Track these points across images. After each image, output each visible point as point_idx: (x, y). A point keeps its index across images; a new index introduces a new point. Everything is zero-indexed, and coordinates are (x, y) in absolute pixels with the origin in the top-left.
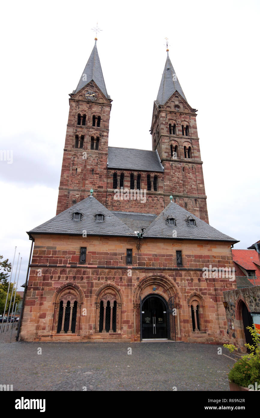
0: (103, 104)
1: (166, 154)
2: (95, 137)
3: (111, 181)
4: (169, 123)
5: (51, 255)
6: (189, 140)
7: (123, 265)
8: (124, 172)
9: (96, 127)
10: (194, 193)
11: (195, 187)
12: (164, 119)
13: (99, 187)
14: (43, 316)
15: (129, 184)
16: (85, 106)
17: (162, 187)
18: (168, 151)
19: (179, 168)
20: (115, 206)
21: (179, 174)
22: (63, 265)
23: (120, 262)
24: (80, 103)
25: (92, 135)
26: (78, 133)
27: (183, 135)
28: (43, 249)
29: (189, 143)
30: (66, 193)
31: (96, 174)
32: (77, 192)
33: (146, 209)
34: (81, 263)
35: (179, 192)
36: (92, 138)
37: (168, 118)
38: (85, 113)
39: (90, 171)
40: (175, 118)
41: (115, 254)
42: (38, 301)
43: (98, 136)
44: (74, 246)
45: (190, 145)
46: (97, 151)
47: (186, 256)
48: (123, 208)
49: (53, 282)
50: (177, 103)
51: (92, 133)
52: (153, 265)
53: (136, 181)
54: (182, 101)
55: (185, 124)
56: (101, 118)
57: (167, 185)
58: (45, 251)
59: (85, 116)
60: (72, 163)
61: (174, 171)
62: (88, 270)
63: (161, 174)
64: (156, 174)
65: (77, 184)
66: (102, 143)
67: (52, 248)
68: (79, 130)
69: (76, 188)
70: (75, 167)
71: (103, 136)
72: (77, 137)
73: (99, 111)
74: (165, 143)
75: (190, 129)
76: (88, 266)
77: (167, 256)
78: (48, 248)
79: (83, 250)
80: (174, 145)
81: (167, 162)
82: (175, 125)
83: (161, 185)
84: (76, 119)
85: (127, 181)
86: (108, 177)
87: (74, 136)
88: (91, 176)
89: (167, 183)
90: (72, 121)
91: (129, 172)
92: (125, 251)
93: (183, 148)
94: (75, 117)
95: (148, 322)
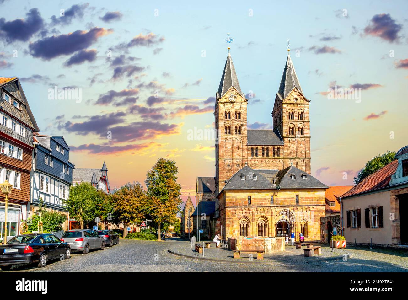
0: (241, 103)
1: (286, 133)
2: (238, 126)
3: (250, 152)
4: (289, 112)
5: (234, 201)
6: (303, 123)
7: (269, 205)
8: (258, 147)
9: (237, 120)
10: (303, 156)
11: (304, 152)
12: (285, 109)
13: (243, 156)
14: (234, 231)
15: (261, 154)
16: (229, 106)
17: (282, 154)
18: (287, 131)
19: (294, 142)
20: (253, 166)
21: (294, 145)
22: (240, 206)
23: (268, 203)
24: (225, 104)
25: (236, 125)
26: (226, 125)
27: (298, 119)
28: (231, 198)
29: (302, 124)
30: (223, 161)
31: (241, 149)
32: (229, 160)
33: (272, 167)
34: (249, 205)
35: (293, 156)
36: (236, 127)
37: (288, 108)
38: (229, 110)
39: (237, 147)
40: (293, 108)
41: (265, 199)
42: (231, 225)
43: (240, 125)
44: (245, 196)
45: (303, 126)
46: (240, 135)
47: (301, 198)
48: (258, 167)
49: (237, 215)
50: (295, 96)
51: (235, 124)
52: (284, 204)
53: (265, 152)
54: (300, 95)
55: (300, 111)
56: (241, 113)
57: (285, 152)
58: (231, 199)
59: (229, 113)
60: (225, 143)
61: (290, 144)
62: (253, 208)
63: (282, 146)
64: (279, 146)
65: (229, 155)
66: (243, 130)
67: (235, 197)
68: (227, 122)
69: (229, 158)
70: (227, 146)
71: (243, 125)
72: (226, 127)
73: (239, 109)
74: (285, 126)
75: (304, 115)
76: (253, 206)
77: (291, 198)
78: (233, 197)
79: (250, 198)
80: (291, 127)
81: (286, 138)
82: (293, 113)
83: (282, 153)
84: (224, 116)
85: (260, 152)
86: (248, 150)
87: (224, 127)
88: (237, 150)
89: (286, 151)
90: (222, 117)
91: (261, 146)
92: (270, 197)
93: (298, 128)
94: (223, 114)
95: (279, 233)
